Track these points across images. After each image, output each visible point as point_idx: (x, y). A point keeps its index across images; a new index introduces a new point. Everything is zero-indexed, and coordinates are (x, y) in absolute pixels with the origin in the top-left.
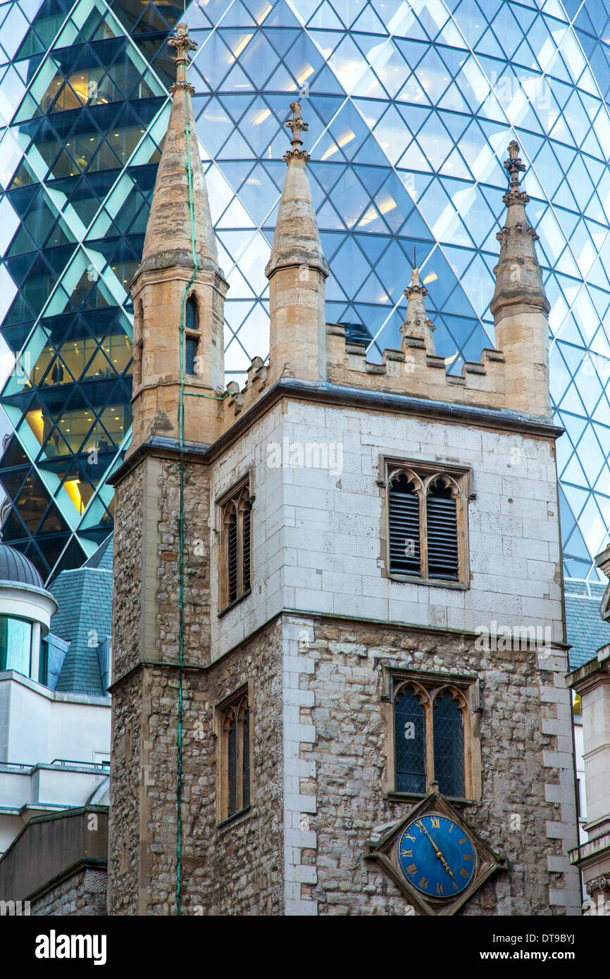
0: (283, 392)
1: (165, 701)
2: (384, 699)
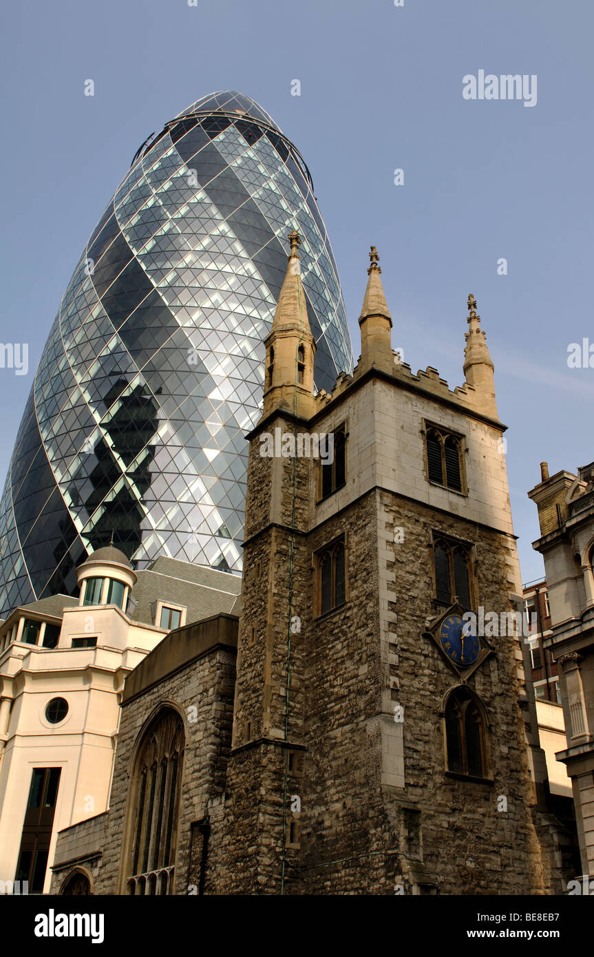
0: (375, 375)
1: (284, 547)
2: (429, 546)
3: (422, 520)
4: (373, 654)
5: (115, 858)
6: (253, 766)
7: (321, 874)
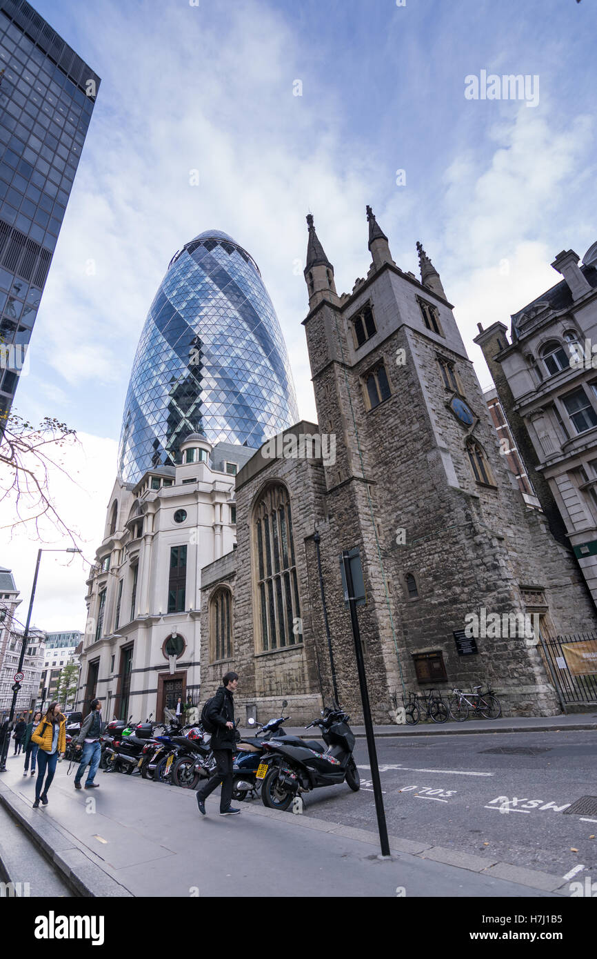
3: (428, 346)
4: (422, 416)
5: (247, 573)
6: (347, 495)
7: (406, 550)
